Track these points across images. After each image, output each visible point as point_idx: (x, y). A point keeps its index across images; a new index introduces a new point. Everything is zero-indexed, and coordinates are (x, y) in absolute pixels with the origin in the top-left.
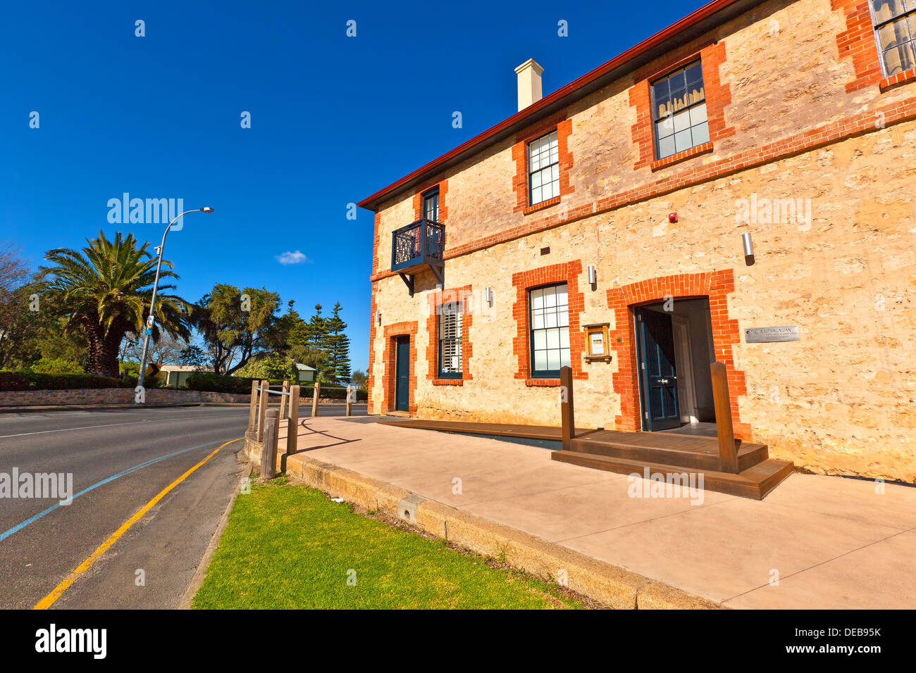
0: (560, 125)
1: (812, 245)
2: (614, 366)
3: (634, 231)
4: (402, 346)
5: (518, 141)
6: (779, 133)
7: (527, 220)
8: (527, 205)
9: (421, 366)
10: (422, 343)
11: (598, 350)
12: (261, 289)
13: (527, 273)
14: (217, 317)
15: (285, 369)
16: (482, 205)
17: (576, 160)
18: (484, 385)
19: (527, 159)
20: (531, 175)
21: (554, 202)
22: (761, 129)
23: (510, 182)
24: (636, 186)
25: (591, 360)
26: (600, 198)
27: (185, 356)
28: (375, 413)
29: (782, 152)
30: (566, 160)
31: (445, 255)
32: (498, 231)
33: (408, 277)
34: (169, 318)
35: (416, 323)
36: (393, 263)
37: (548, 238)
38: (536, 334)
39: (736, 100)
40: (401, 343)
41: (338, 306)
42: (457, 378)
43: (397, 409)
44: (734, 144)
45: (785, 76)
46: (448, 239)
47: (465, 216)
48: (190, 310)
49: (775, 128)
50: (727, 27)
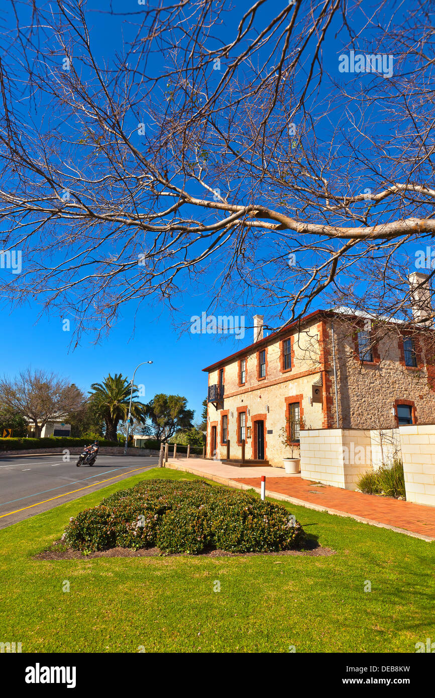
0: (246, 358)
2: (251, 440)
3: (255, 399)
4: (214, 430)
5: (240, 359)
6: (273, 378)
7: (240, 389)
8: (241, 384)
9: (219, 439)
10: (219, 429)
11: (249, 434)
12: (176, 395)
13: (239, 408)
14: (157, 411)
16: (232, 380)
19: (241, 366)
20: (242, 372)
21: (245, 384)
22: (270, 376)
23: (238, 373)
24: (257, 385)
25: (248, 438)
26: (251, 387)
27: (143, 431)
28: (208, 457)
29: (272, 384)
30: (247, 371)
31: (224, 397)
32: (235, 391)
33: (215, 404)
34: (137, 413)
35: (218, 422)
37: (243, 397)
38: (242, 428)
39: (269, 366)
44: (268, 378)
45: (274, 363)
46: (225, 391)
47: (228, 383)
48: (145, 408)
50: (269, 344)
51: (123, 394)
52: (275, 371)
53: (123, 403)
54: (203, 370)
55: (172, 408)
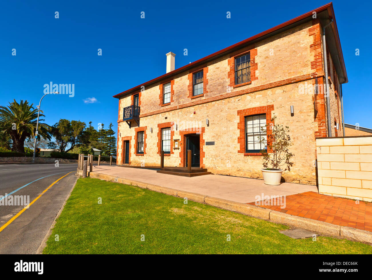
0: (172, 81)
1: (219, 123)
2: (180, 151)
3: (186, 115)
4: (127, 144)
5: (161, 84)
6: (216, 94)
7: (162, 108)
8: (163, 104)
9: (132, 150)
10: (133, 143)
11: (176, 146)
12: (78, 121)
13: (161, 124)
14: (62, 131)
15: (88, 151)
16: (151, 102)
17: (175, 92)
18: (149, 156)
19: (163, 90)
20: (164, 94)
21: (169, 104)
22: (213, 92)
23: (158, 96)
24: (188, 103)
25: (175, 149)
26: (180, 105)
27: (49, 146)
28: (119, 164)
29: (216, 99)
30: (172, 92)
31: (140, 117)
32: (155, 111)
33: (129, 122)
34: (43, 132)
35: (131, 137)
36: (124, 118)
37: (167, 114)
38: (164, 141)
39: (209, 84)
40: (127, 143)
41: (111, 124)
42: (143, 153)
43: (126, 163)
44: (208, 95)
45: (218, 80)
46: (141, 111)
47: (146, 105)
48: (51, 129)
49: (216, 93)
50: (209, 63)
51: (30, 116)
52: (220, 88)
53: (30, 123)
54: (113, 97)
55: (75, 129)
